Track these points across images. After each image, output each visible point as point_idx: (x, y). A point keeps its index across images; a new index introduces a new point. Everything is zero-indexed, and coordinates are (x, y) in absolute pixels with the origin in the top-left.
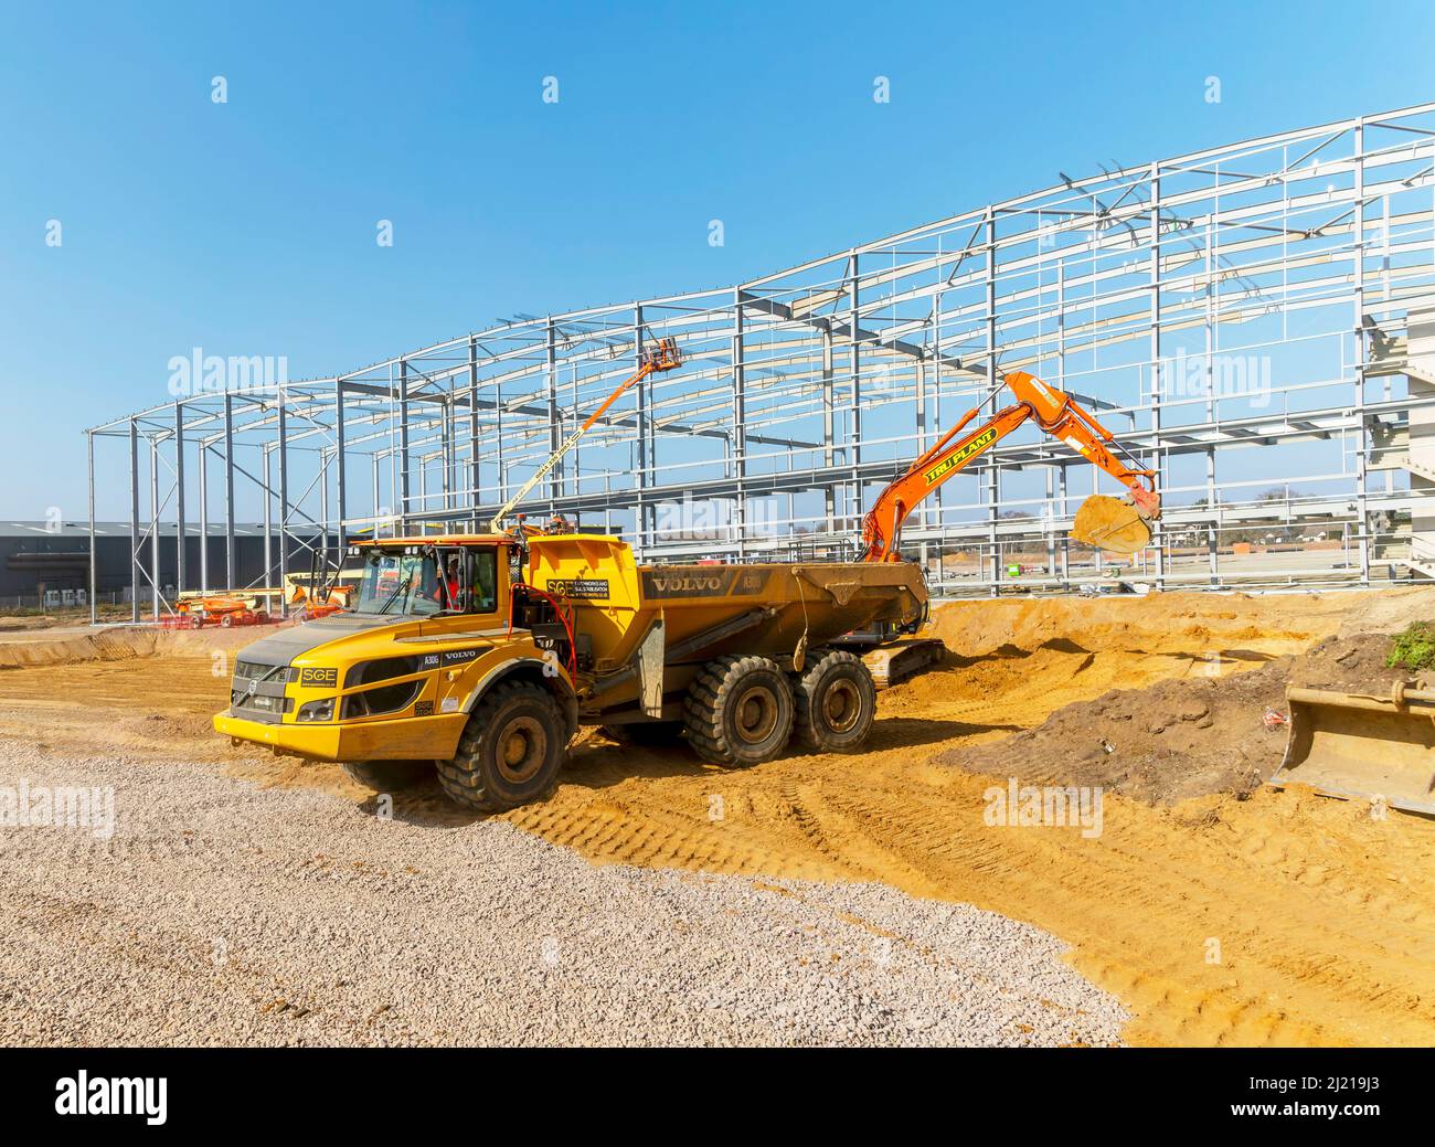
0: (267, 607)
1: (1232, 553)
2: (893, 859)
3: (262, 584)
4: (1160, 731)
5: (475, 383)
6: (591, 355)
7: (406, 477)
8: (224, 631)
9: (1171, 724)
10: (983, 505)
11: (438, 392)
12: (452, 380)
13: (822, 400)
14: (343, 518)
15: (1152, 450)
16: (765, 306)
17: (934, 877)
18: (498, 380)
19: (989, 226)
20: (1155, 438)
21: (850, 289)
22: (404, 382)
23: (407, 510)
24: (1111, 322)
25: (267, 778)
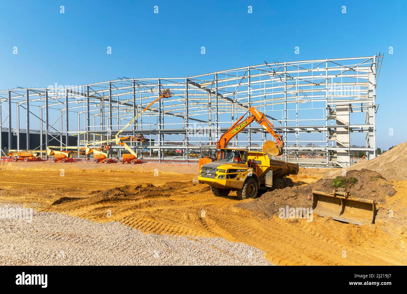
0: (41, 156)
1: (301, 157)
2: (225, 231)
3: (39, 149)
4: (286, 200)
5: (111, 95)
6: (146, 91)
7: (89, 120)
8: (25, 163)
9: (288, 198)
10: (247, 141)
11: (99, 96)
12: (104, 93)
13: (208, 110)
14: (68, 130)
15: (285, 131)
16: (193, 84)
17: (234, 236)
18: (118, 95)
19: (249, 72)
20: (286, 128)
21: (215, 82)
22: (88, 92)
23: (89, 130)
24: (276, 99)
25: (40, 209)
